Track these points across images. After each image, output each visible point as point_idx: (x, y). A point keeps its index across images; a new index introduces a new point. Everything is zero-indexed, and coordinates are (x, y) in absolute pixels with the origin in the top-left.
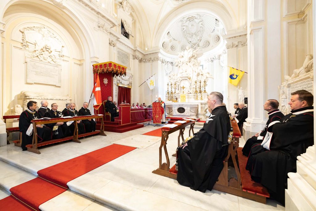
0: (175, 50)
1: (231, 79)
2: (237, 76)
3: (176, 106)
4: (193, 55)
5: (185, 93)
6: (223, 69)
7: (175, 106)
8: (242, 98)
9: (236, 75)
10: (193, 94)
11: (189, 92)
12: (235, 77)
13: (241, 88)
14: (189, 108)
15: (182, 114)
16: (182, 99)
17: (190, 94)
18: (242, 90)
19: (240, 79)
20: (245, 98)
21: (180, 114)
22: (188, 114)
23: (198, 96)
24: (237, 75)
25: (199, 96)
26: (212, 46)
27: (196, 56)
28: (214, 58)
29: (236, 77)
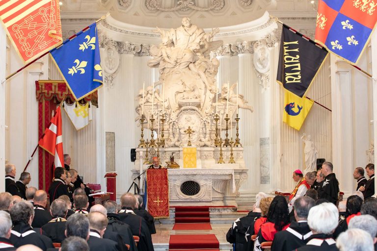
0: (129, 5)
1: (289, 114)
2: (300, 109)
3: (177, 178)
4: (201, 43)
5: (193, 145)
6: (262, 81)
7: (173, 178)
8: (311, 159)
9: (298, 107)
10: (213, 149)
11: (203, 144)
12: (296, 110)
13: (309, 136)
14: (210, 183)
15: (194, 197)
16: (187, 160)
17: (206, 149)
18: (310, 140)
19: (305, 116)
20: (317, 160)
21: (188, 197)
22: (207, 198)
23: (223, 152)
24: (301, 107)
25: (226, 154)
26: (234, 14)
27: (206, 47)
28: (240, 46)
29: (298, 110)
